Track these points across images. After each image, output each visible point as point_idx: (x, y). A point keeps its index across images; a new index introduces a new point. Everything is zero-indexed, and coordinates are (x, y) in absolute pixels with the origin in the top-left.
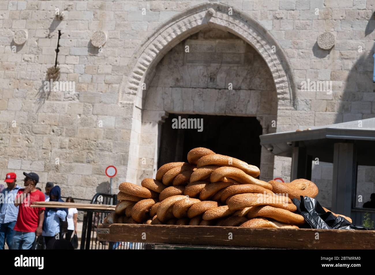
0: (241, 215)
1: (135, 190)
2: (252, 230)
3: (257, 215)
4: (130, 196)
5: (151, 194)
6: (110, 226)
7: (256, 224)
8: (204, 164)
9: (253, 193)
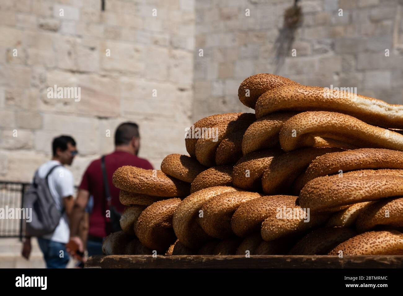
0: (341, 224)
1: (138, 181)
2: (342, 261)
3: (372, 222)
4: (135, 195)
5: (175, 188)
6: (102, 260)
7: (368, 246)
8: (264, 110)
9: (374, 169)
